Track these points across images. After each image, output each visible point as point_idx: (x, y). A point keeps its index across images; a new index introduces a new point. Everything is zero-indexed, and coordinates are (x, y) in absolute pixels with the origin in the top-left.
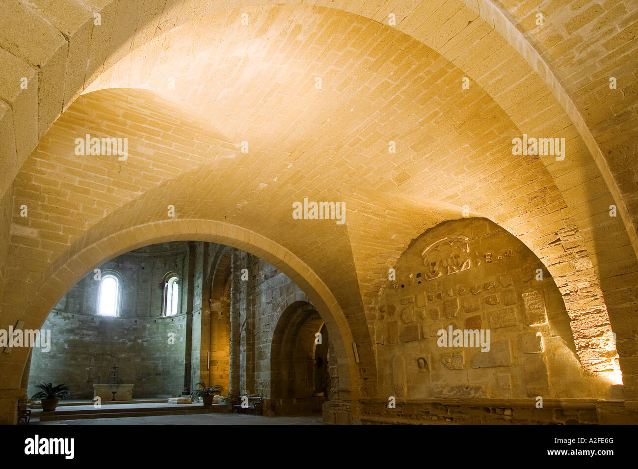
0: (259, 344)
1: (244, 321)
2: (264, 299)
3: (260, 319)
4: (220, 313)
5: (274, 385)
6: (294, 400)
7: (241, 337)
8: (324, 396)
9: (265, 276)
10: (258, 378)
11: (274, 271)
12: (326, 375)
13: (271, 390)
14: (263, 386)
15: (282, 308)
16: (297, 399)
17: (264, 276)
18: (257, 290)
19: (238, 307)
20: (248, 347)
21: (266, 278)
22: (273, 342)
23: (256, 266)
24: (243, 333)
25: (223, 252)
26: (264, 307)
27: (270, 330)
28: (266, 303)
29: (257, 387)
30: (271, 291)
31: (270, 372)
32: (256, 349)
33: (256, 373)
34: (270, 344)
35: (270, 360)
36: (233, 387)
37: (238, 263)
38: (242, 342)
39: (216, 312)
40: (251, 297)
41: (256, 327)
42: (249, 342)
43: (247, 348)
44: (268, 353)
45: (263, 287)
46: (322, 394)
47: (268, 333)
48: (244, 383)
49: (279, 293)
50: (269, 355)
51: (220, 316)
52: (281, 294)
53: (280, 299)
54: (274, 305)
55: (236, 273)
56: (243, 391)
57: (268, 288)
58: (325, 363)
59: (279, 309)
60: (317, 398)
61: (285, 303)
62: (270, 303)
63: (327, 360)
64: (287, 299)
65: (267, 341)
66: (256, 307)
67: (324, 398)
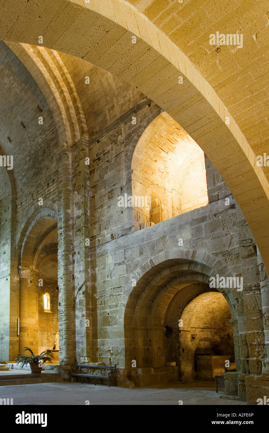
0: (103, 308)
1: (81, 284)
2: (110, 260)
3: (104, 282)
4: (29, 281)
5: (128, 353)
6: (152, 369)
7: (77, 301)
8: (177, 365)
9: (112, 235)
10: (103, 345)
11: (127, 229)
12: (177, 345)
13: (126, 359)
14: (112, 354)
15: (143, 268)
16: (153, 368)
17: (110, 235)
18: (98, 251)
19: (71, 269)
20: (88, 312)
21: (112, 237)
22: (128, 306)
23: (97, 226)
24: (80, 297)
26: (111, 269)
27: (122, 293)
28: (115, 264)
29: (101, 355)
30: (123, 250)
31: (123, 338)
32: (98, 314)
33: (98, 340)
34: (124, 308)
35: (123, 326)
36: (67, 354)
37: (71, 222)
38: (78, 306)
40: (89, 259)
41: (98, 291)
42: (88, 306)
43: (86, 313)
44: (120, 318)
45: (109, 247)
46: (174, 364)
47: (118, 297)
48: (83, 351)
49: (137, 252)
50: (122, 320)
52: (141, 253)
53: (139, 259)
54: (128, 266)
55: (68, 233)
56: (82, 358)
57: (118, 248)
58: (176, 332)
59: (138, 269)
60: (171, 368)
61: (149, 263)
62: (121, 264)
63: (179, 329)
64: (152, 258)
65: (117, 306)
66: (97, 269)
67: (177, 368)
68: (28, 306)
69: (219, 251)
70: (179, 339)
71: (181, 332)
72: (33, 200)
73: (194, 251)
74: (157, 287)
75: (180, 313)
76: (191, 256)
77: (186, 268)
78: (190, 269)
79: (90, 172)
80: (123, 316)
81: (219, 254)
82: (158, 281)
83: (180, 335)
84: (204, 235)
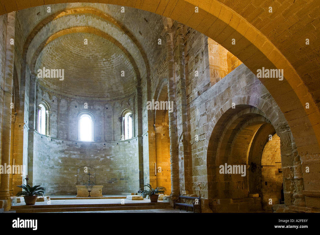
0: (195, 152)
1: (181, 134)
2: (198, 113)
3: (195, 130)
4: (162, 135)
5: (211, 187)
6: (231, 200)
7: (179, 147)
8: (260, 196)
9: (198, 92)
10: (196, 181)
11: (206, 85)
12: (260, 179)
13: (209, 192)
14: (201, 188)
15: (217, 116)
16: (233, 199)
17: (197, 93)
18: (191, 107)
19: (175, 124)
20: (186, 155)
21: (199, 94)
22: (209, 149)
23: (190, 87)
24: (181, 145)
25: (162, 87)
26: (199, 120)
27: (205, 138)
28: (201, 115)
29: (194, 188)
30: (205, 104)
31: (207, 175)
32: (193, 157)
33: (193, 177)
34: (206, 151)
35: (206, 165)
36: (174, 188)
37: (174, 87)
38: (180, 152)
39: (160, 134)
40: (186, 114)
41: (192, 138)
42: (186, 151)
43: (184, 156)
44: (204, 159)
45: (197, 102)
46: (257, 195)
47: (203, 142)
48: (183, 185)
49: (213, 104)
50: (205, 161)
51: (163, 137)
52: (215, 104)
53: (214, 109)
54: (208, 116)
55: (172, 96)
56: (183, 191)
57: (202, 102)
58: (259, 167)
59: (213, 118)
60: (253, 199)
61: (220, 111)
62: (204, 115)
63: (261, 165)
64: (222, 107)
65: (202, 149)
66: (191, 121)
67: (260, 199)
68: (162, 153)
69: (266, 94)
70: (261, 174)
71: (263, 167)
72: (158, 74)
73: (248, 96)
74: (232, 130)
75: (261, 151)
76: (247, 101)
77: (248, 112)
78: (251, 112)
79: (184, 44)
80: (206, 157)
81: (266, 96)
82: (230, 126)
83: (262, 170)
84: (255, 81)
